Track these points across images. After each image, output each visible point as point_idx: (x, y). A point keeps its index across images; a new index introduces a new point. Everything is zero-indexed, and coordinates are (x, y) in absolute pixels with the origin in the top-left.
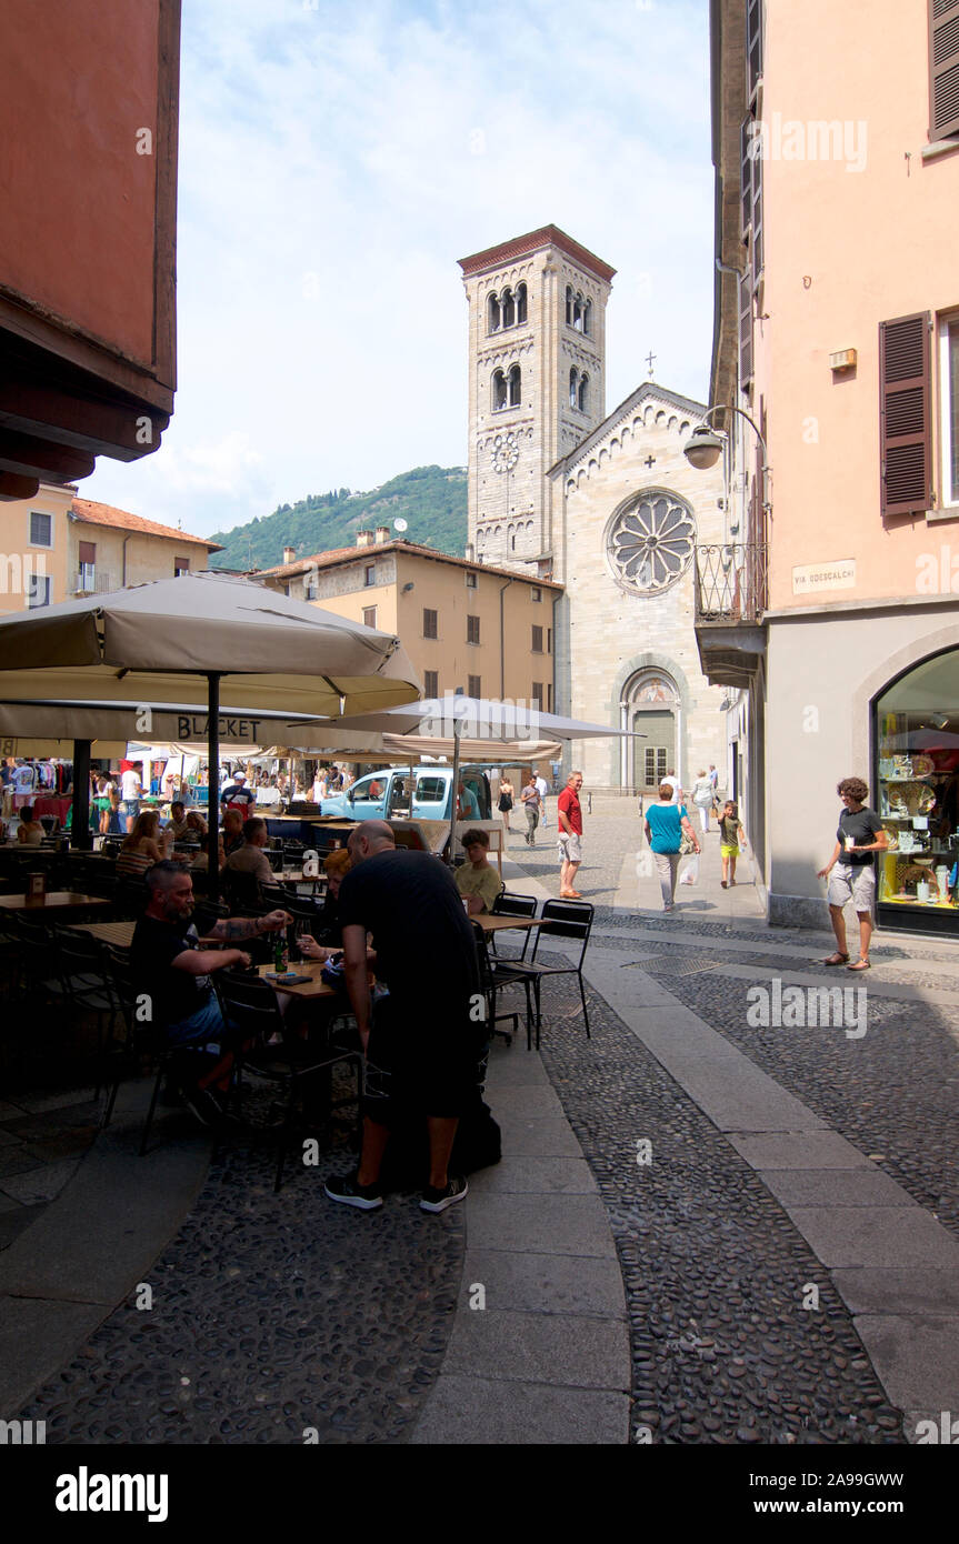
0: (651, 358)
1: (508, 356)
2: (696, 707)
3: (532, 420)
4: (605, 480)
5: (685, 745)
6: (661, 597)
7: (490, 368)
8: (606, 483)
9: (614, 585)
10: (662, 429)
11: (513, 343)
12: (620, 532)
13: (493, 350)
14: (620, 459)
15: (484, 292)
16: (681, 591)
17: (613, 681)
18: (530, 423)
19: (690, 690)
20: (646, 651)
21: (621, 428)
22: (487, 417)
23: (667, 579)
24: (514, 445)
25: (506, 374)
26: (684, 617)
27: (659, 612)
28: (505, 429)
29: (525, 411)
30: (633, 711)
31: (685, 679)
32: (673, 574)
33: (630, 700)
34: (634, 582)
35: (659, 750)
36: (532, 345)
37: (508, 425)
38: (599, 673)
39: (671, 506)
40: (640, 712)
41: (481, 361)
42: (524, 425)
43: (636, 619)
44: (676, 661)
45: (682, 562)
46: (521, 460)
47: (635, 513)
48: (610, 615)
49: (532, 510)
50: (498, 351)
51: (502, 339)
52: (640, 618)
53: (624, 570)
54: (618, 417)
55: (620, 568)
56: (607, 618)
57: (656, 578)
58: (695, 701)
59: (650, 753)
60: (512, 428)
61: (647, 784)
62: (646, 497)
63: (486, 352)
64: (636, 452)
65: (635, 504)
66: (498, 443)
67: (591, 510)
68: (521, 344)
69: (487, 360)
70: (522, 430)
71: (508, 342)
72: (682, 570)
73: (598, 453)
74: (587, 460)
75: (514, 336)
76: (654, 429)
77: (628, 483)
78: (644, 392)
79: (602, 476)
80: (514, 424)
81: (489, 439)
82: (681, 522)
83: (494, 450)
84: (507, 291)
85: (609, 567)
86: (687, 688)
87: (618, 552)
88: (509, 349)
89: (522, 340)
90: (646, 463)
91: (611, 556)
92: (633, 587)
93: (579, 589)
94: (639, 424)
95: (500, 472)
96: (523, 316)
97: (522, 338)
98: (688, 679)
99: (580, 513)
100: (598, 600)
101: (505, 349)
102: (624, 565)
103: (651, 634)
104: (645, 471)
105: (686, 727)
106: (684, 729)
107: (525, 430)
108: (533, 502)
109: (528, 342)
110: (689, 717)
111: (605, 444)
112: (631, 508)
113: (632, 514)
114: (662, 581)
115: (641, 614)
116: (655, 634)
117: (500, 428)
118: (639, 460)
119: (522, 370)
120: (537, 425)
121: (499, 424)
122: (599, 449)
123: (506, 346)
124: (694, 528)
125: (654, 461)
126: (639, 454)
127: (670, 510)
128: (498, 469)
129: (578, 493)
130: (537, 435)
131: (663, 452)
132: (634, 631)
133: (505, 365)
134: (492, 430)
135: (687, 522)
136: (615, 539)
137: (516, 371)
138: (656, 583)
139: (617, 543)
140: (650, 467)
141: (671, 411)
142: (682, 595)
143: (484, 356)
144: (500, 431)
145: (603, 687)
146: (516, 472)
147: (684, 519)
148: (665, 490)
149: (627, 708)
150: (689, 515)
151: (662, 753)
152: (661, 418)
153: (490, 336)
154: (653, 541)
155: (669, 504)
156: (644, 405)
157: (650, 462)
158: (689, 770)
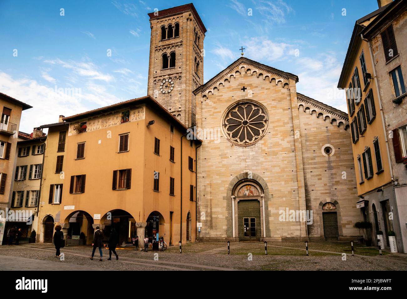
0: (242, 49)
1: (169, 49)
2: (273, 198)
3: (181, 73)
4: (222, 96)
5: (267, 215)
6: (252, 147)
7: (161, 53)
8: (222, 97)
9: (227, 141)
10: (249, 76)
11: (173, 44)
12: (229, 118)
13: (163, 46)
14: (228, 88)
15: (159, 25)
16: (262, 144)
17: (227, 186)
18: (180, 74)
19: (269, 189)
20: (245, 171)
21: (229, 75)
22: (159, 71)
23: (254, 139)
24: (172, 83)
25: (168, 55)
26: (264, 156)
27: (251, 154)
28: (167, 76)
29: (177, 70)
30: (238, 200)
31: (266, 185)
32: (256, 137)
33: (236, 195)
34: (236, 141)
35: (251, 219)
36: (181, 45)
37: (169, 75)
38: (220, 182)
39: (254, 108)
40: (241, 201)
41: (157, 50)
42: (177, 75)
43: (239, 157)
44: (261, 176)
45: (261, 132)
46: (175, 89)
47: (236, 110)
48: (226, 155)
49: (180, 110)
50: (165, 46)
51: (167, 42)
52: (241, 156)
53: (231, 135)
54: (228, 71)
55: (229, 134)
56: (224, 156)
57: (247, 139)
58: (272, 195)
59: (246, 220)
60: (171, 76)
61: (245, 236)
62: (242, 104)
63: (159, 47)
64: (237, 85)
65: (236, 107)
66: (164, 81)
67: (215, 108)
68: (176, 44)
69: (160, 50)
70: (176, 77)
71: (170, 43)
72: (261, 135)
73: (218, 85)
74: (213, 87)
75: (172, 41)
76: (246, 76)
77: (233, 98)
78: (240, 61)
79: (221, 94)
80: (172, 74)
81: (159, 80)
82: (259, 115)
83: (162, 84)
84: (170, 26)
85: (224, 134)
86: (268, 188)
87: (227, 127)
88: (171, 46)
89: (177, 43)
90: (242, 89)
91: (224, 128)
92: (236, 143)
93: (208, 143)
94: (238, 74)
95: (165, 93)
96: (177, 34)
97: (177, 42)
98: (268, 184)
99: (208, 110)
100: (219, 148)
101: (168, 46)
102: (231, 133)
103: (248, 163)
104: (241, 93)
105: (268, 207)
106: (267, 208)
107: (177, 77)
108: (180, 106)
109: (180, 43)
110: (269, 202)
111: (222, 81)
112: (234, 108)
113: (234, 111)
114: (251, 140)
115: (242, 154)
116: (250, 163)
117: (165, 76)
118: (239, 88)
119: (176, 54)
120: (183, 75)
121: (165, 75)
122: (218, 83)
123: (169, 45)
124: (266, 117)
125: (246, 89)
126: (238, 85)
127: (253, 109)
128: (164, 92)
129: (208, 101)
130: (183, 79)
131: (250, 85)
132: (238, 162)
133: (168, 52)
134: (161, 76)
135: (262, 115)
136: (226, 122)
137: (173, 54)
138: (248, 141)
139: (227, 123)
140: (244, 91)
141: (253, 69)
142: (263, 146)
143: (158, 48)
144: (165, 77)
145: (223, 189)
146: (172, 94)
147: (261, 113)
148: (251, 100)
149: (234, 198)
150: (263, 112)
151: (253, 220)
152: (249, 72)
153: (161, 41)
154: (245, 123)
155: (253, 107)
156: (240, 66)
157: (244, 89)
158: (270, 228)
